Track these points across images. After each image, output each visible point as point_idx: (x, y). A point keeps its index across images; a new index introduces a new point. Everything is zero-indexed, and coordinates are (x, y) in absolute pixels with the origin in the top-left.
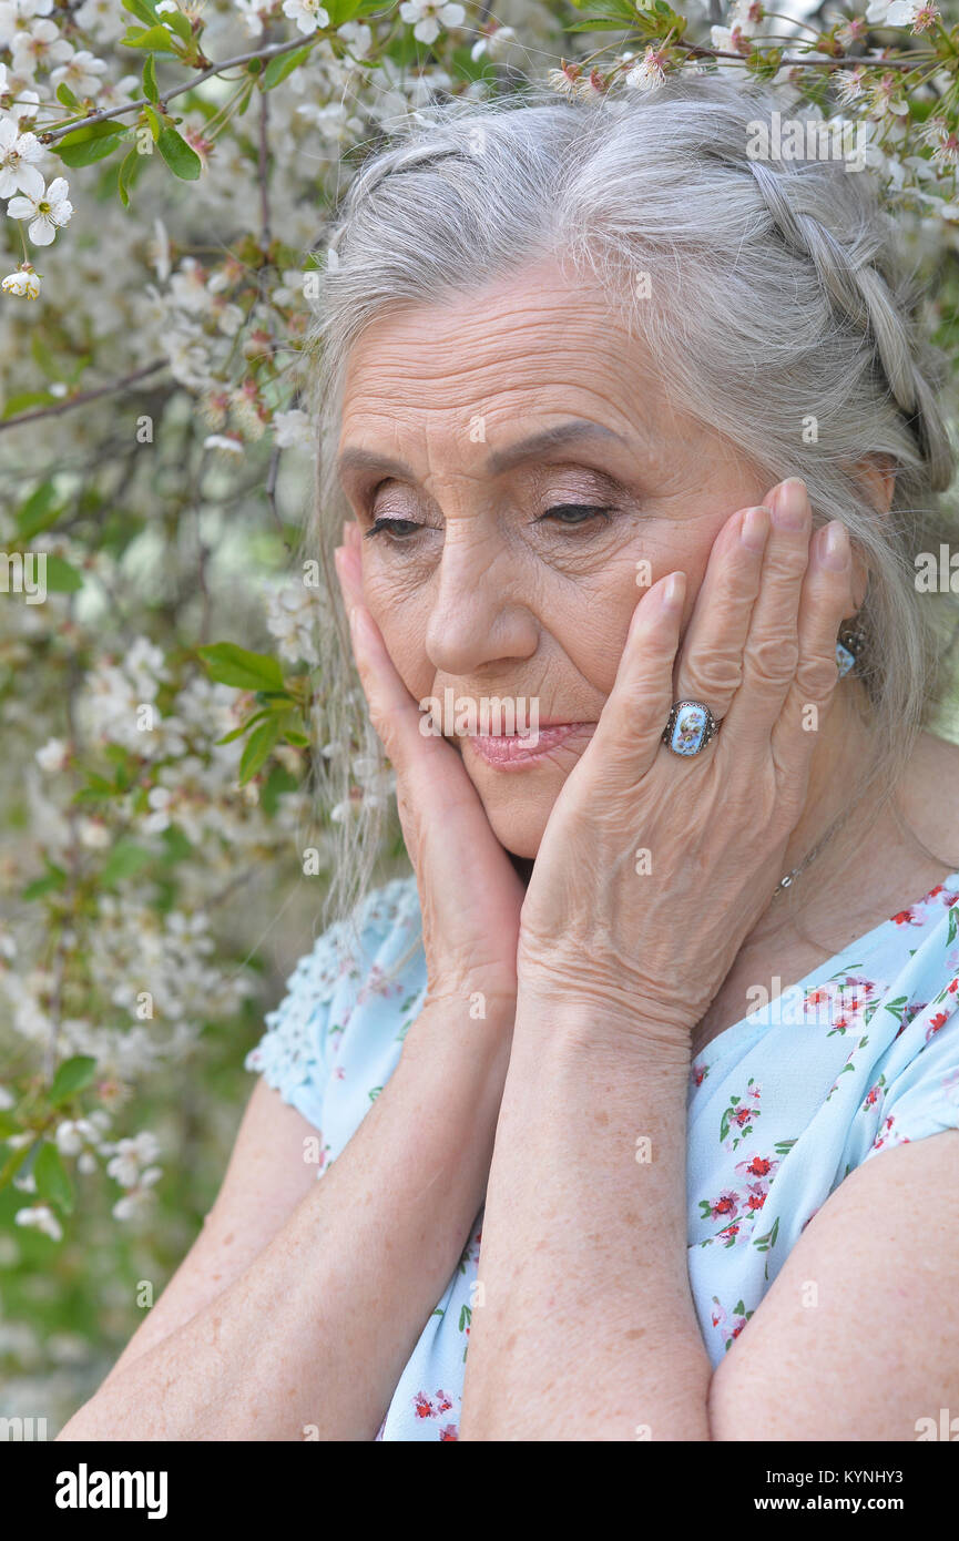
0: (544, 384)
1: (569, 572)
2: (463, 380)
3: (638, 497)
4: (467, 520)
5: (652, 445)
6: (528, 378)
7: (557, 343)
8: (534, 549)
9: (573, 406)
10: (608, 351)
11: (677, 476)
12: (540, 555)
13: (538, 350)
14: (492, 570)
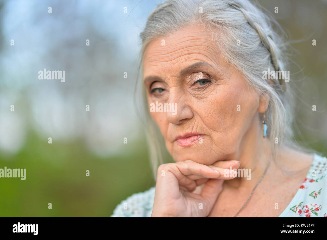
0: (192, 53)
1: (199, 98)
2: (173, 54)
3: (215, 80)
4: (175, 87)
5: (218, 67)
6: (189, 52)
7: (195, 44)
8: (191, 93)
9: (199, 58)
10: (207, 46)
11: (224, 75)
12: (192, 95)
13: (190, 46)
14: (181, 98)
